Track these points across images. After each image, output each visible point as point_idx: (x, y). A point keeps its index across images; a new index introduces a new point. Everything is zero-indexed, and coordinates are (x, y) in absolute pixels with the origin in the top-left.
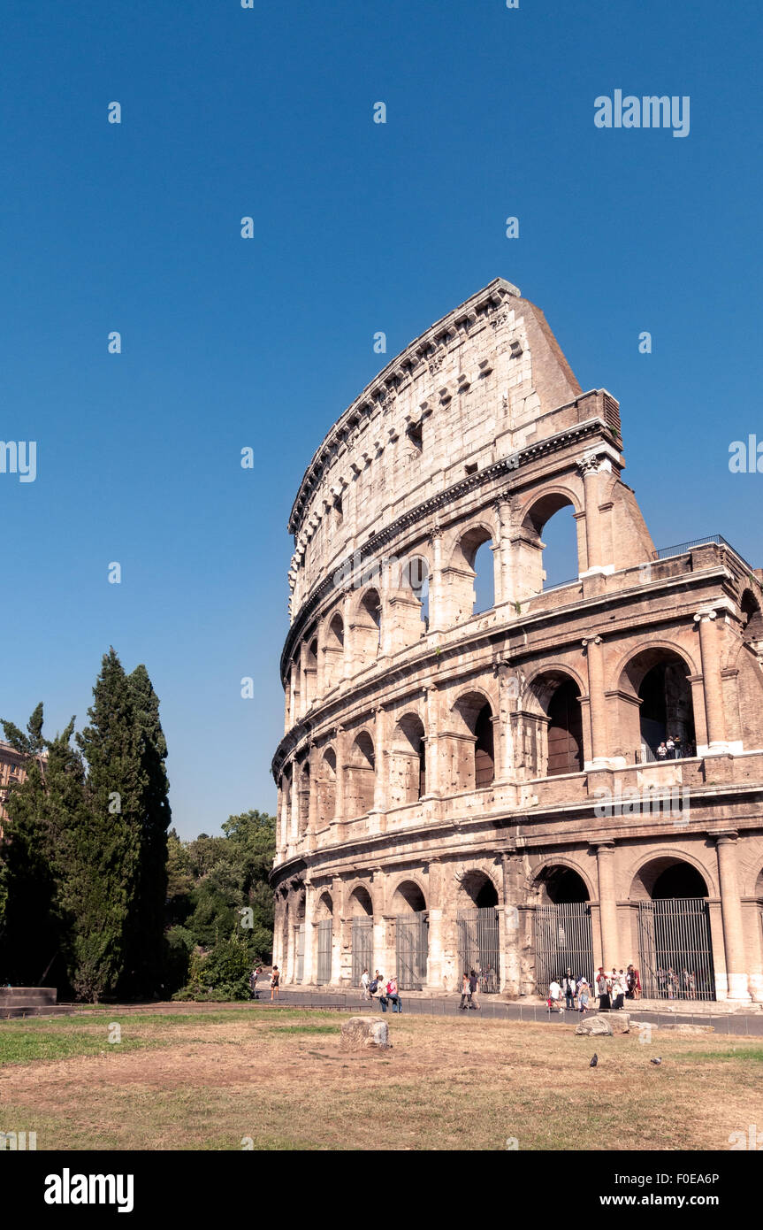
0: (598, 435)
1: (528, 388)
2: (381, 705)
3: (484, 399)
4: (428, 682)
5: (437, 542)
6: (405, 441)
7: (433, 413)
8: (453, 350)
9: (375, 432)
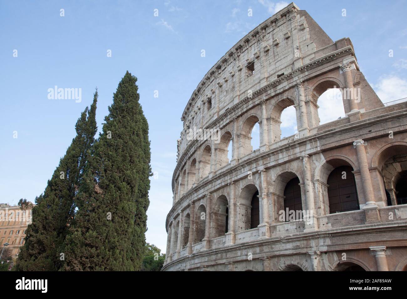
0: (350, 54)
1: (309, 42)
2: (233, 181)
3: (286, 48)
4: (261, 168)
5: (264, 107)
6: (245, 70)
7: (260, 57)
8: (269, 33)
9: (229, 70)
